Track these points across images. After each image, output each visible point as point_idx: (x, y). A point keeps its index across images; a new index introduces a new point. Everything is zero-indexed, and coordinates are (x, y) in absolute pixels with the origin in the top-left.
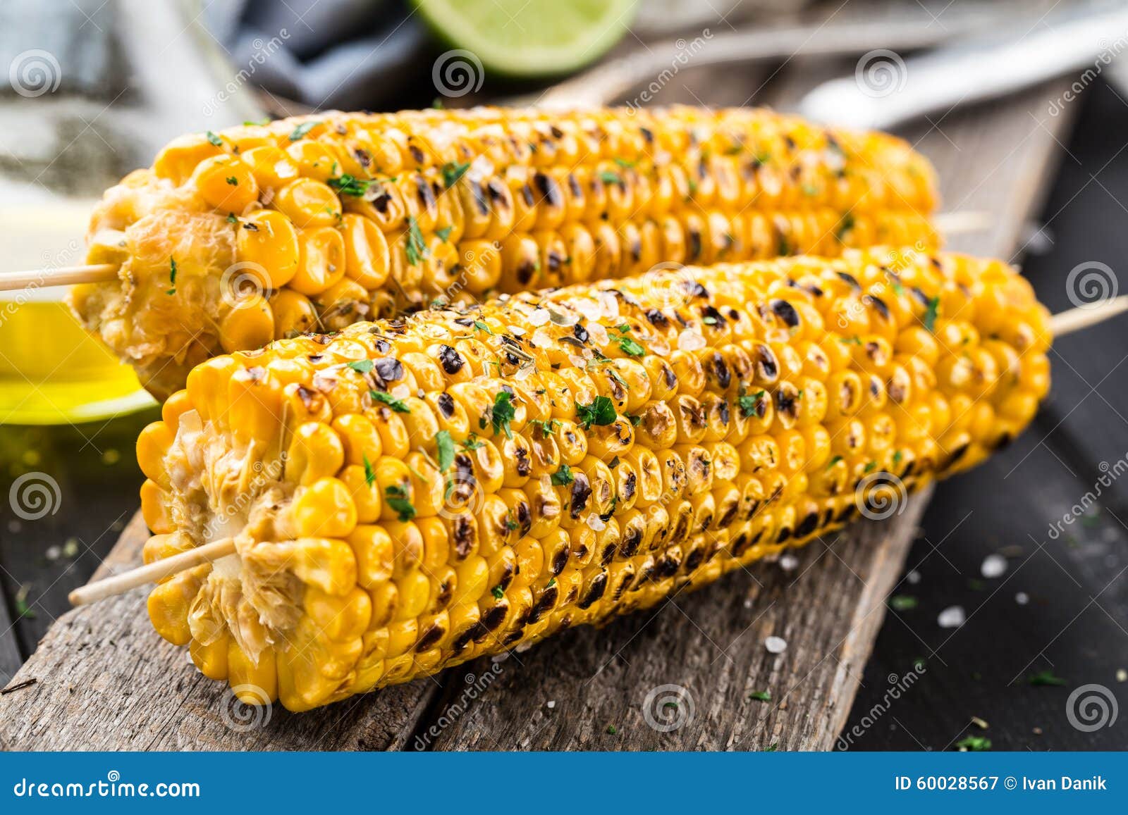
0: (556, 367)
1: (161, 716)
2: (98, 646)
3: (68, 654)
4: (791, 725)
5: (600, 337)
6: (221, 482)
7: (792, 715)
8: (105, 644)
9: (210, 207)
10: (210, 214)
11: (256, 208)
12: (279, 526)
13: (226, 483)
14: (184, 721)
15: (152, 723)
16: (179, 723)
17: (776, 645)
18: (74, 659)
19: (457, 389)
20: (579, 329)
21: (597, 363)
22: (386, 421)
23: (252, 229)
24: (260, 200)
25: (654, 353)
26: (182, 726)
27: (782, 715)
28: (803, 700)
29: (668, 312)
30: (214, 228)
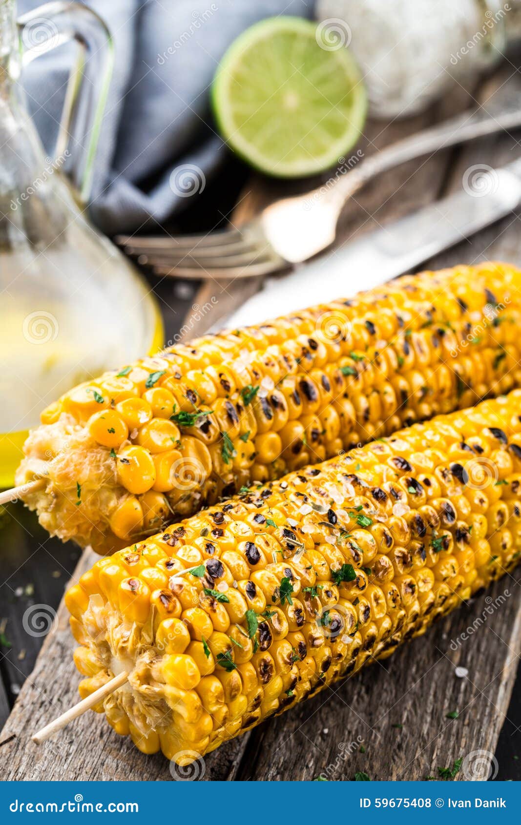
0: (317, 544)
1: (92, 760)
2: (50, 703)
3: (33, 712)
4: (471, 739)
5: (344, 518)
6: (118, 643)
7: (471, 731)
8: (55, 701)
9: (99, 445)
10: (99, 450)
11: (127, 445)
12: (154, 674)
13: (121, 645)
14: (106, 763)
15: (87, 765)
16: (103, 764)
17: (461, 672)
18: (37, 716)
19: (258, 575)
20: (331, 514)
21: (343, 539)
22: (215, 611)
23: (125, 463)
24: (129, 438)
25: (378, 522)
26: (104, 767)
27: (466, 730)
28: (478, 717)
29: (386, 487)
30: (102, 459)
